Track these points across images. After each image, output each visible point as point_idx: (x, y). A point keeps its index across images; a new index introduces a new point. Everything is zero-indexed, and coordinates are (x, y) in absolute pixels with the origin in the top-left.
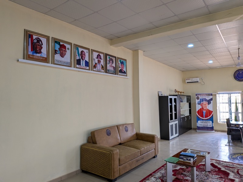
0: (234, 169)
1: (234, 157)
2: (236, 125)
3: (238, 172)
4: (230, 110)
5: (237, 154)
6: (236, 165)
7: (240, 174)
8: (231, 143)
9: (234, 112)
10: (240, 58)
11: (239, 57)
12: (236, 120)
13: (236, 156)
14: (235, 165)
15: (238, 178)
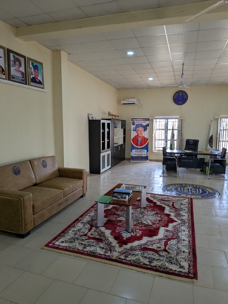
0: (169, 202)
1: (169, 188)
2: (171, 153)
3: (173, 205)
4: (166, 137)
5: (172, 185)
6: (172, 198)
7: (175, 207)
8: (166, 173)
9: (170, 139)
10: (184, 76)
11: (183, 74)
12: (171, 148)
13: (171, 187)
14: (170, 197)
15: (173, 212)
